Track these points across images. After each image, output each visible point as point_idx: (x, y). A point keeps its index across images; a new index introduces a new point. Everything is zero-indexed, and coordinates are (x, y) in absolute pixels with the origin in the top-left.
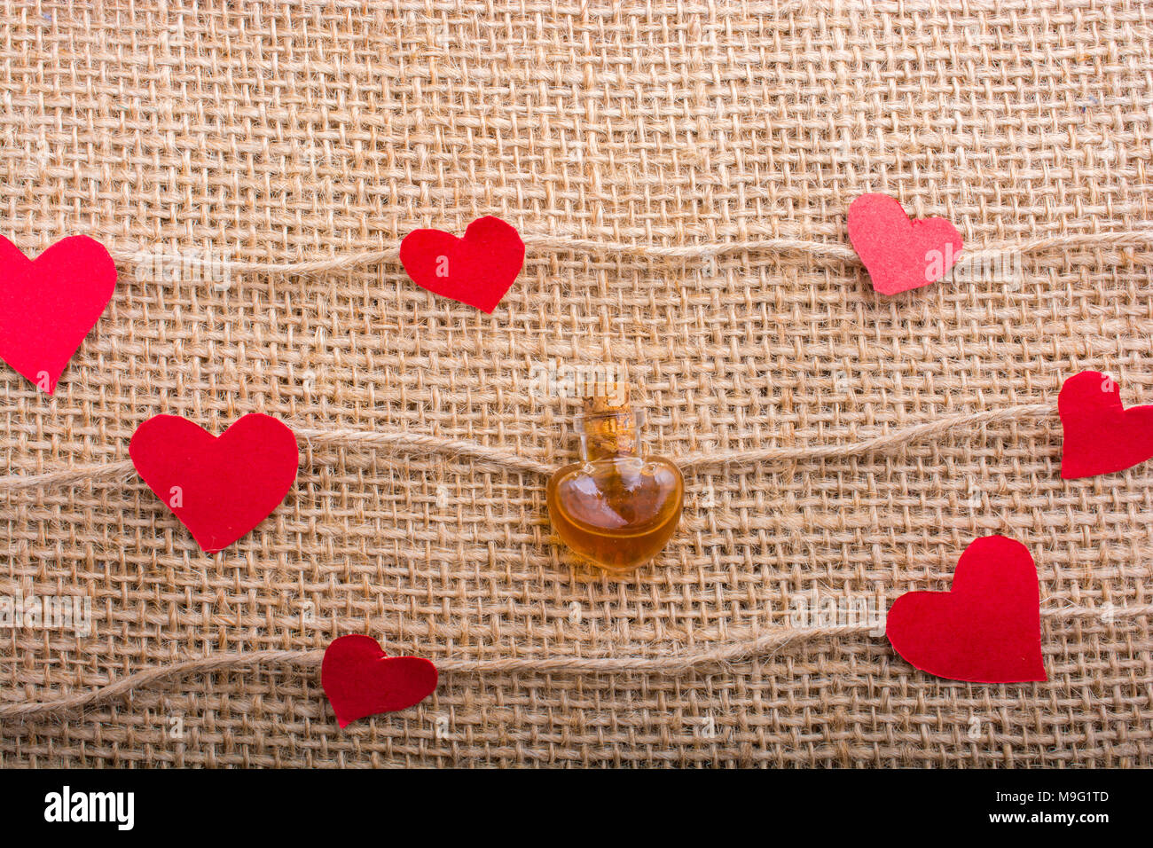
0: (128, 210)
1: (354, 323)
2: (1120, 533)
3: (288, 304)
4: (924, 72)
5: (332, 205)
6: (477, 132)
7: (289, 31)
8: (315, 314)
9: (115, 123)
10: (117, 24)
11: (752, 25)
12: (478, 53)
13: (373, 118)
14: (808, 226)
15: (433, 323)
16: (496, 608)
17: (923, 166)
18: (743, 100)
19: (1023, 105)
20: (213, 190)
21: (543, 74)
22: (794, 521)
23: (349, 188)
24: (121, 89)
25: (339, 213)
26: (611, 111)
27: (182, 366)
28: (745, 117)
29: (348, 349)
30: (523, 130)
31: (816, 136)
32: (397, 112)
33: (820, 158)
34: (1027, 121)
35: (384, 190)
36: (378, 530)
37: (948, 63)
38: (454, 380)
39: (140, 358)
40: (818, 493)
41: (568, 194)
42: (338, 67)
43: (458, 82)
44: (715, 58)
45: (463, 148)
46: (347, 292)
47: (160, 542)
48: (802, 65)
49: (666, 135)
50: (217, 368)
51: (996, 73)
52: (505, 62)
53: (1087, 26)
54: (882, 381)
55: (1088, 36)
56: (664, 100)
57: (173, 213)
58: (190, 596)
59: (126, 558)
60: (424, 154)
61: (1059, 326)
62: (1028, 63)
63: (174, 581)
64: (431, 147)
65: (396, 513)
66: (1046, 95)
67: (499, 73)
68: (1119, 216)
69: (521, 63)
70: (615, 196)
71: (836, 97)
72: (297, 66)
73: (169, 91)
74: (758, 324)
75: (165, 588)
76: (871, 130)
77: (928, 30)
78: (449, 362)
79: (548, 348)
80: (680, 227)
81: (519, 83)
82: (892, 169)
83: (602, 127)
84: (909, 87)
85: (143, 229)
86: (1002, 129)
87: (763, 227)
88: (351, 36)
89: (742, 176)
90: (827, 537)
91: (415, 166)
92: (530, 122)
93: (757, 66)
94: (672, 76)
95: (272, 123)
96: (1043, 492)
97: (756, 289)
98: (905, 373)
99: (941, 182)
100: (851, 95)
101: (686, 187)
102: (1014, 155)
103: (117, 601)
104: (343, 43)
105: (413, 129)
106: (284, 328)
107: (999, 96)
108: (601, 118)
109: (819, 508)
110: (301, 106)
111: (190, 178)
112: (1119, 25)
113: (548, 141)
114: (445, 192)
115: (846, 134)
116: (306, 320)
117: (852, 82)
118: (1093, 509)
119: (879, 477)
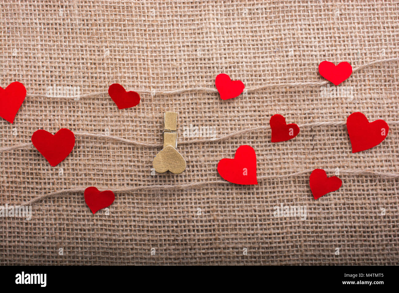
0: (30, 82)
1: (88, 109)
2: (286, 160)
3: (71, 105)
4: (234, 43)
5: (82, 80)
6: (120, 60)
7: (71, 35)
8: (78, 107)
9: (26, 60)
10: (27, 34)
11: (190, 32)
12: (119, 40)
13: (93, 57)
14: (205, 83)
15: (109, 109)
16: (126, 182)
17: (234, 67)
18: (188, 51)
19: (260, 51)
20: (52, 76)
21: (136, 45)
22: (202, 159)
23: (87, 75)
24: (28, 51)
25: (84, 81)
26: (154, 54)
27: (44, 122)
28: (188, 55)
29: (87, 116)
30: (131, 59)
31: (207, 60)
32: (99, 55)
33: (208, 65)
34: (261, 55)
35: (95, 75)
36: (95, 162)
37: (241, 40)
38: (114, 123)
39: (34, 120)
40: (208, 151)
41: (143, 76)
42: (84, 44)
43: (114, 47)
44: (181, 40)
45: (116, 64)
46: (86, 102)
47: (39, 167)
48: (203, 42)
49: (168, 60)
50: (53, 122)
51: (253, 43)
52: (127, 42)
53: (276, 31)
54: (224, 123)
55: (277, 33)
56: (168, 51)
57: (41, 82)
58: (47, 181)
59: (30, 171)
60: (105, 65)
61: (270, 108)
62: (261, 40)
63: (42, 177)
64: (108, 64)
65: (99, 158)
66: (266, 48)
67: (125, 45)
68: (285, 79)
69: (131, 42)
70: (155, 76)
71: (212, 50)
72: (73, 44)
73: (40, 51)
74: (193, 108)
75: (40, 179)
76: (221, 58)
77: (235, 32)
78: (113, 119)
79: (138, 115)
80: (172, 84)
81: (130, 47)
82: (226, 68)
83: (151, 58)
84: (231, 47)
85: (34, 87)
86: (255, 57)
87: (194, 84)
88: (87, 36)
89: (188, 70)
90: (211, 163)
91: (104, 69)
92: (133, 57)
93: (191, 42)
94: (170, 45)
95: (67, 59)
96: (266, 150)
97: (192, 99)
98: (230, 120)
99: (239, 71)
100: (216, 49)
101: (173, 73)
102: (258, 64)
103: (28, 183)
104: (85, 38)
105: (103, 60)
106: (70, 111)
107: (254, 49)
108: (151, 56)
109: (209, 155)
110: (74, 54)
111: (45, 73)
112: (284, 30)
113: (138, 62)
114: (111, 75)
115: (214, 59)
116: (76, 109)
117: (216, 46)
118: (279, 154)
119: (224, 147)
